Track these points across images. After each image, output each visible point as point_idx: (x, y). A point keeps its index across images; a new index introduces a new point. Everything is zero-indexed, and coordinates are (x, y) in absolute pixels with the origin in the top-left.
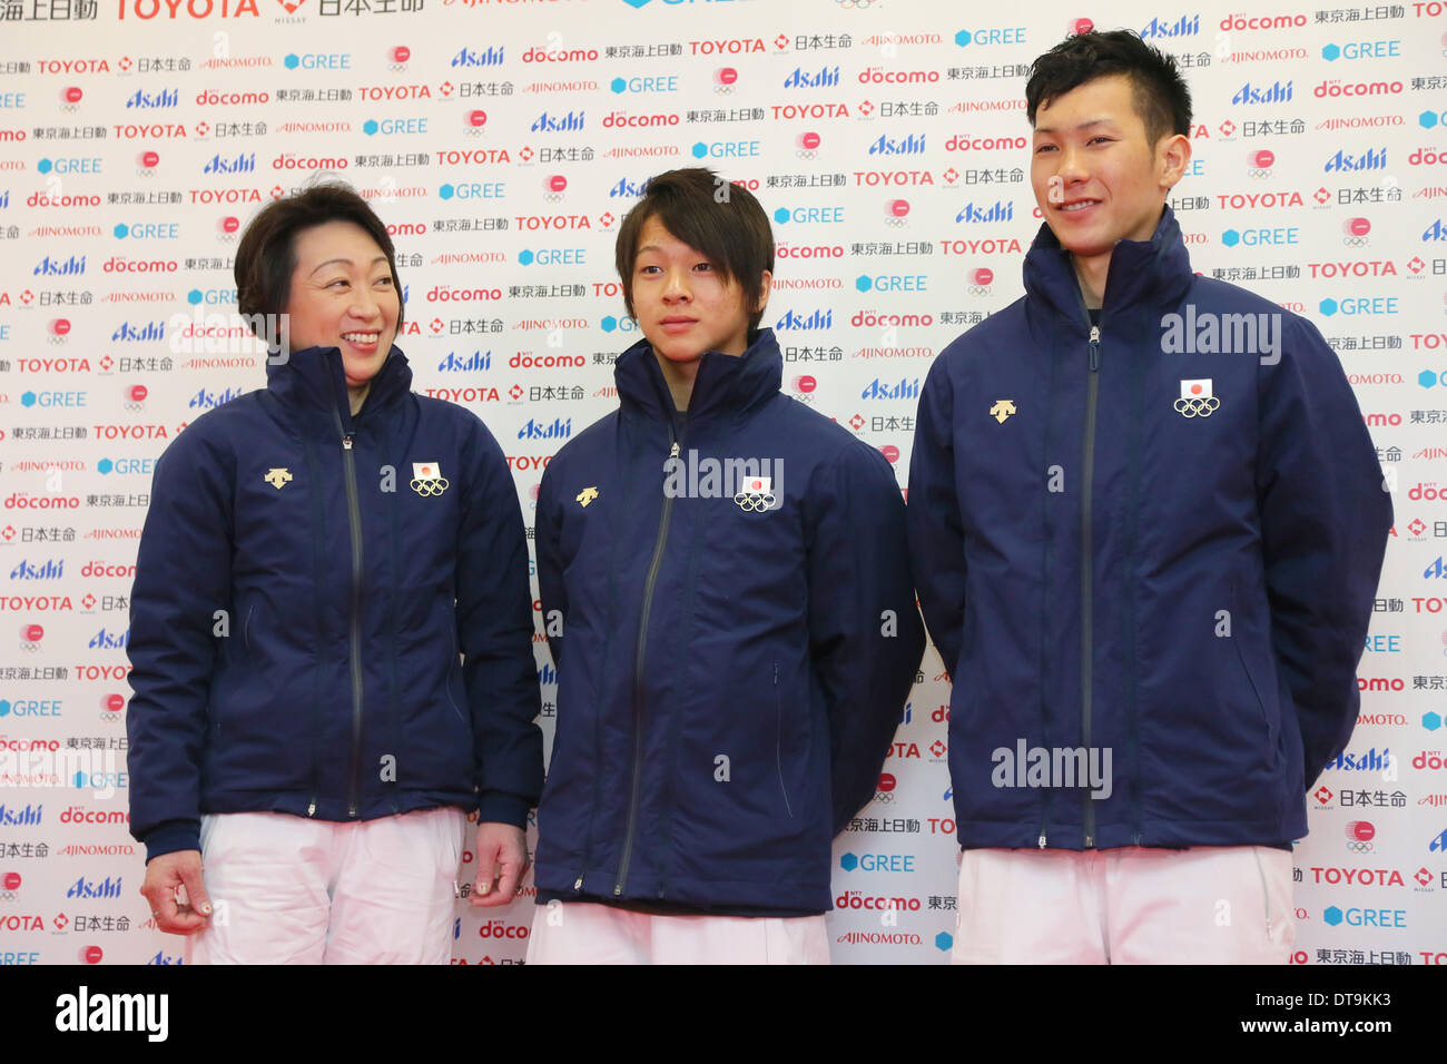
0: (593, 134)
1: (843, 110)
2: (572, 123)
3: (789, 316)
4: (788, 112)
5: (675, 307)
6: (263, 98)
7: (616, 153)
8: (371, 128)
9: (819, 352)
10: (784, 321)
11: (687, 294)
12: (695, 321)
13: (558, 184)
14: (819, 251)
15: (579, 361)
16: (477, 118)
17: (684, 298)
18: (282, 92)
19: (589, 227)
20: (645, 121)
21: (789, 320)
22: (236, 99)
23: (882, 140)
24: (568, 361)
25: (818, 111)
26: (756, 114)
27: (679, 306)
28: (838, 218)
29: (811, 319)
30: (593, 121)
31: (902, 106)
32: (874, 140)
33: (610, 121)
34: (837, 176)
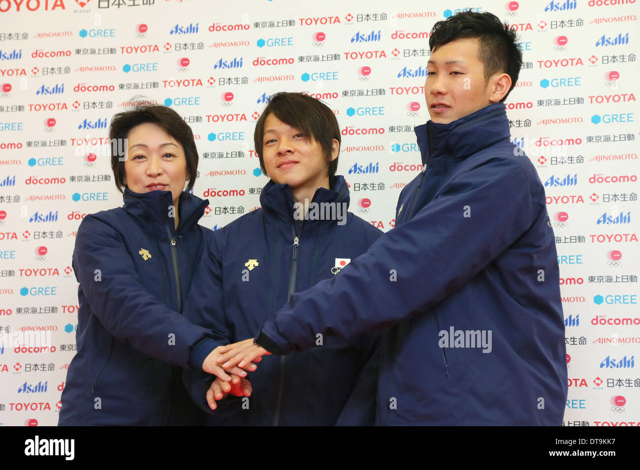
0: (247, 70)
1: (383, 54)
2: (236, 64)
3: (355, 166)
4: (353, 56)
5: (284, 157)
6: (68, 54)
7: (260, 79)
8: (127, 68)
9: (372, 186)
10: (353, 169)
11: (290, 149)
12: (297, 162)
13: (229, 97)
14: (371, 131)
15: (241, 193)
16: (184, 62)
17: (289, 151)
18: (78, 50)
19: (246, 120)
20: (276, 62)
21: (356, 169)
22: (54, 54)
23: (405, 70)
24: (235, 193)
25: (370, 55)
26: (336, 57)
27: (287, 156)
28: (381, 112)
29: (367, 168)
30: (247, 63)
31: (415, 51)
32: (400, 70)
33: (257, 62)
34: (380, 90)
